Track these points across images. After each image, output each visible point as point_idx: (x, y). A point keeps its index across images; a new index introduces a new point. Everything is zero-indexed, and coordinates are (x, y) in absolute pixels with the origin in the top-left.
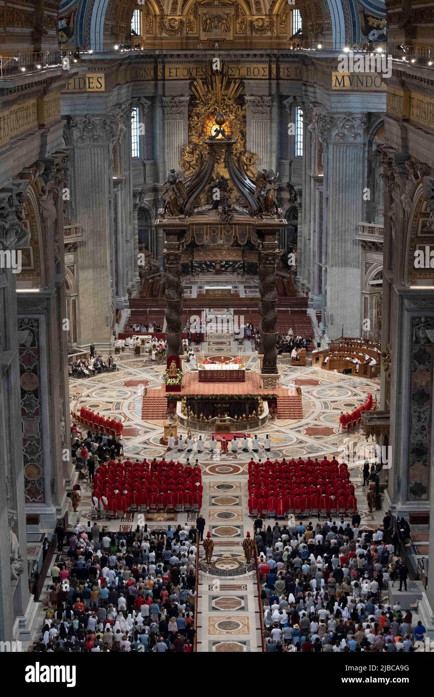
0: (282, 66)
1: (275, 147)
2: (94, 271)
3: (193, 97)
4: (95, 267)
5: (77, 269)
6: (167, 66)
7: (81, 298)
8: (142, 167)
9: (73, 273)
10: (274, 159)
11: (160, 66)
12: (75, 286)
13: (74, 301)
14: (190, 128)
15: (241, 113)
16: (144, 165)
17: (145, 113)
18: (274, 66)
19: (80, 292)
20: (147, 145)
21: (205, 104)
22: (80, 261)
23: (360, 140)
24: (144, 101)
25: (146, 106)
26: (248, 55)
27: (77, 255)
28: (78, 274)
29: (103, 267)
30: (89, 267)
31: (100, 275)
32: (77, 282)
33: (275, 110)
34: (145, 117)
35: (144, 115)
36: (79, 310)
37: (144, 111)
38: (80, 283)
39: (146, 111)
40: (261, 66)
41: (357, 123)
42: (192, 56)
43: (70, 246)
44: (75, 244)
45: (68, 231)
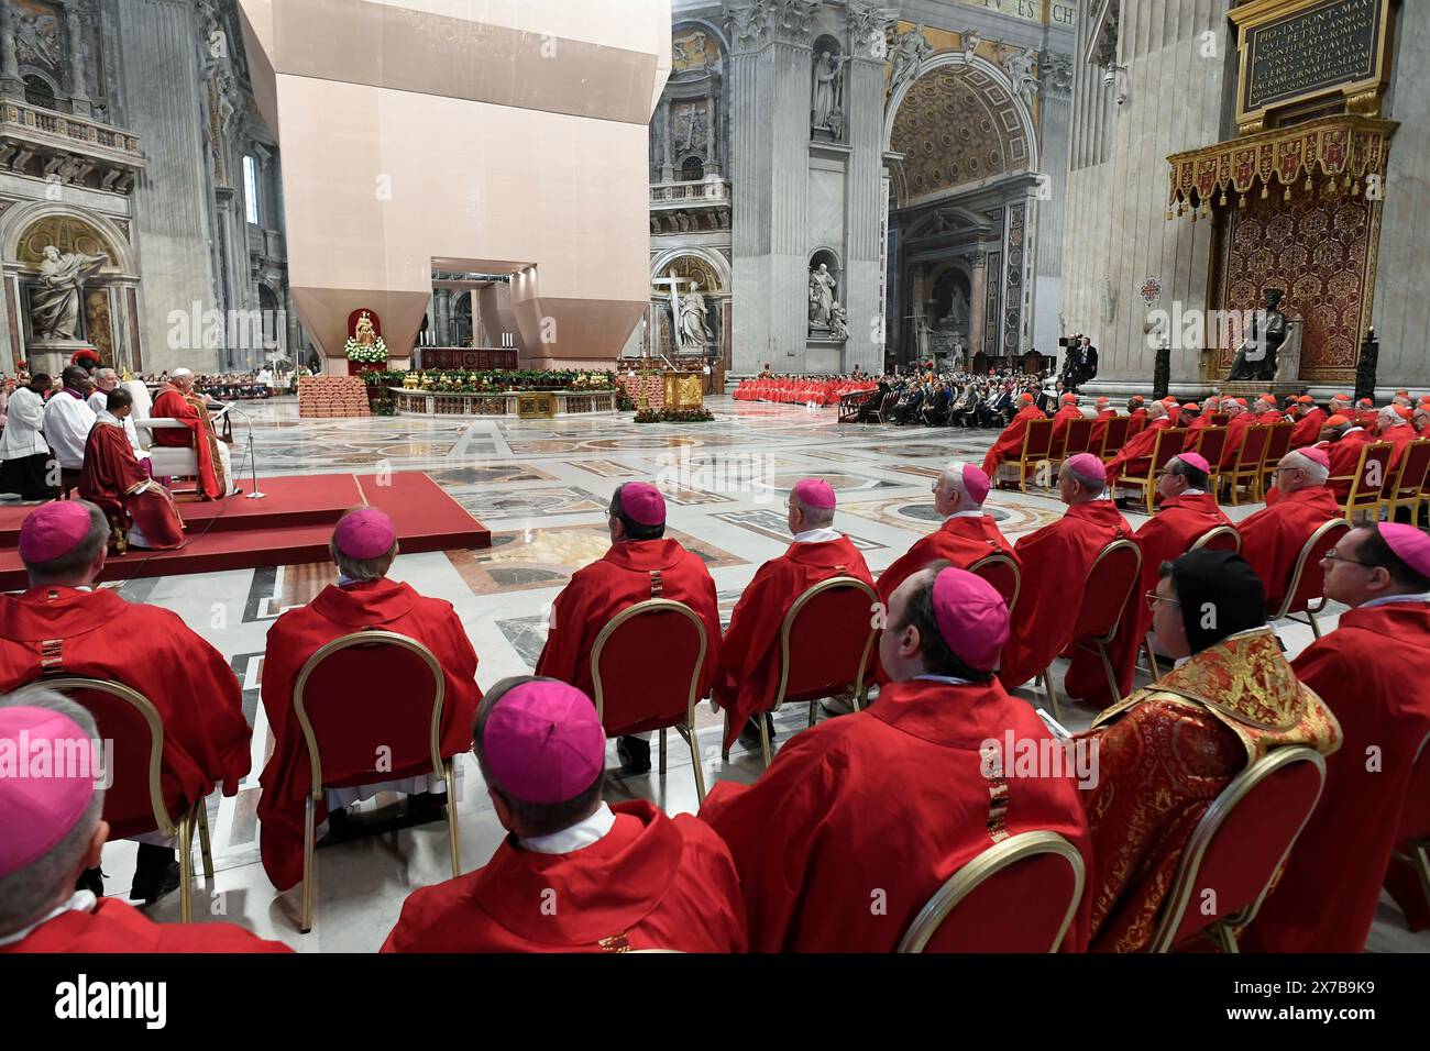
2: (174, 242)
4: (174, 233)
5: (136, 230)
7: (146, 283)
8: (262, 237)
9: (127, 237)
12: (132, 261)
13: (132, 293)
16: (265, 235)
17: (264, 167)
19: (144, 275)
20: (268, 211)
22: (140, 214)
24: (260, 149)
25: (264, 158)
27: (133, 202)
28: (137, 239)
29: (193, 234)
30: (161, 232)
31: (189, 249)
32: (137, 254)
34: (263, 174)
35: (261, 170)
36: (144, 308)
37: (260, 165)
38: (144, 258)
39: (265, 165)
43: (114, 174)
44: (125, 170)
45: (107, 138)
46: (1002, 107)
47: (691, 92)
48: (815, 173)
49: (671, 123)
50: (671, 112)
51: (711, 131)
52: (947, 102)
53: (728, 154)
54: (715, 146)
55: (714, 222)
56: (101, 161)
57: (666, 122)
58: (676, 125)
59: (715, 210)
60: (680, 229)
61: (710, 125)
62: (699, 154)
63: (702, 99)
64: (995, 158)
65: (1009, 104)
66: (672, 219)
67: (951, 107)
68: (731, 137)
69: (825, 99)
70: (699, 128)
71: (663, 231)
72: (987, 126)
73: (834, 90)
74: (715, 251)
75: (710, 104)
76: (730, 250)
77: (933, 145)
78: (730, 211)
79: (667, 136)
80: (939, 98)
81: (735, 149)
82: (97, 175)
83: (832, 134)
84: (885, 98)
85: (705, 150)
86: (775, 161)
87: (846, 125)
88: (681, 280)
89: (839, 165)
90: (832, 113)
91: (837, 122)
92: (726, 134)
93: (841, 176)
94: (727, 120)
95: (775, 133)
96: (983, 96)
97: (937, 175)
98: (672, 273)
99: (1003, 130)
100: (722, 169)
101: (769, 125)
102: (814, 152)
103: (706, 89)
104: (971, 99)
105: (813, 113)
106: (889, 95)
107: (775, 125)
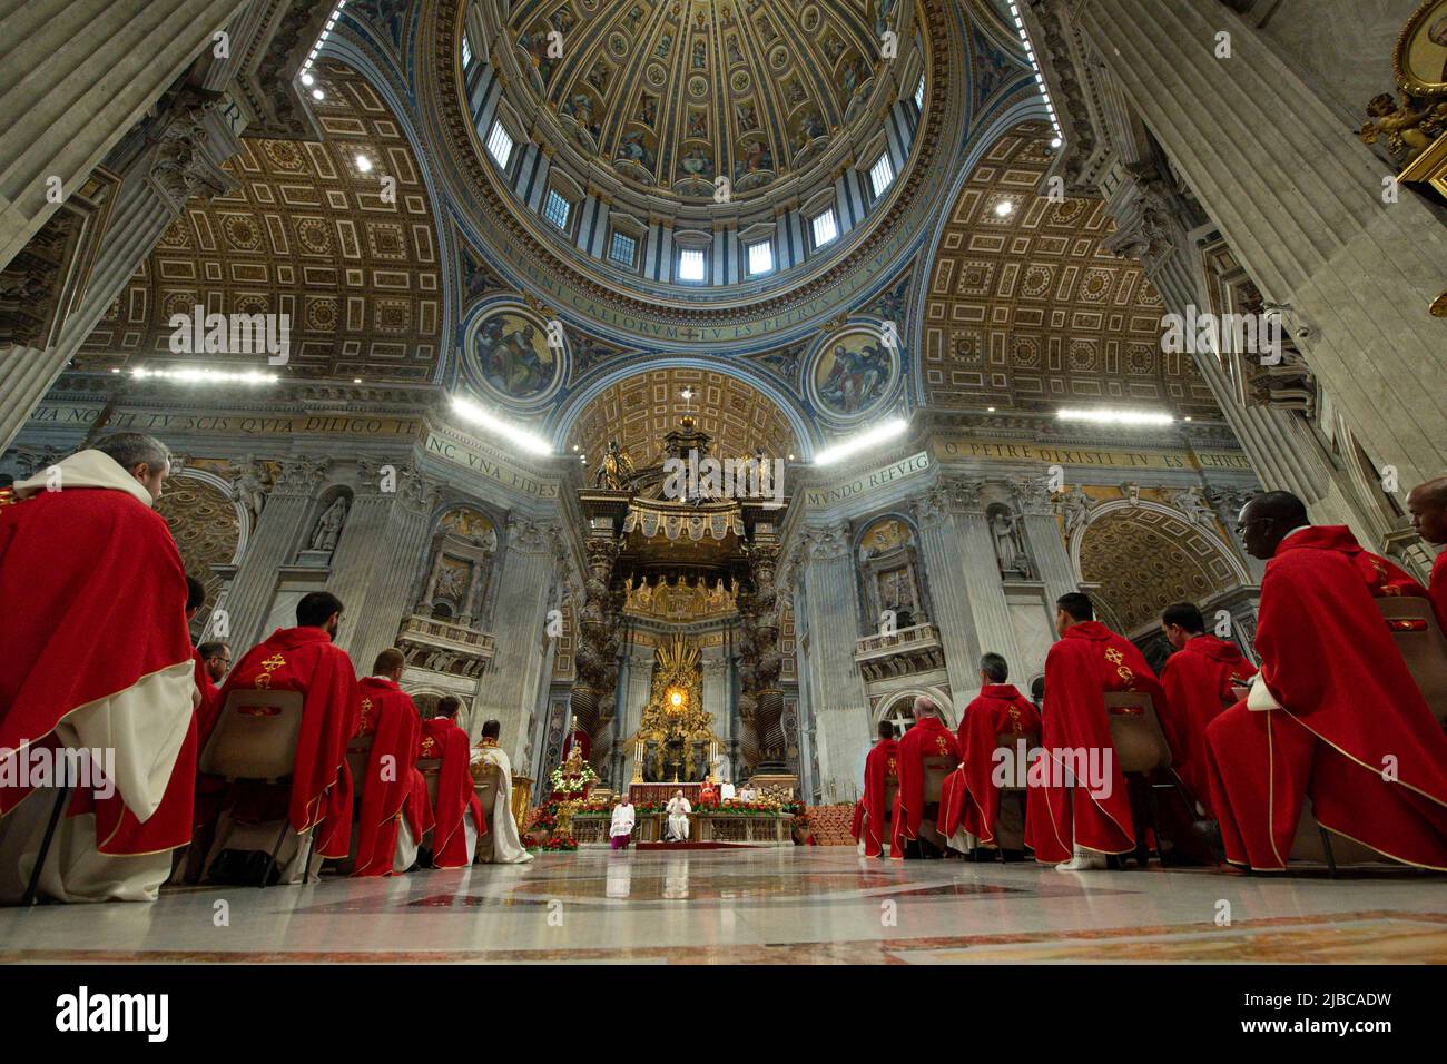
0: (734, 632)
1: (728, 705)
3: (657, 665)
5: (476, 704)
6: (637, 632)
9: (470, 709)
10: (728, 717)
11: (630, 631)
14: (653, 692)
15: (698, 680)
18: (727, 633)
21: (667, 672)
22: (482, 691)
23: (843, 551)
26: (706, 625)
27: (480, 684)
33: (728, 671)
40: (715, 634)
41: (838, 535)
42: (658, 625)
43: (471, 663)
44: (478, 659)
45: (472, 639)
46: (1187, 537)
47: (895, 563)
48: (1014, 608)
49: (880, 588)
50: (879, 580)
51: (913, 589)
52: (1130, 544)
53: (932, 604)
54: (919, 600)
55: (929, 662)
56: (464, 653)
57: (876, 588)
58: (886, 589)
59: (927, 652)
60: (900, 673)
61: (912, 583)
62: (908, 609)
63: (903, 567)
64: (1200, 581)
65: (1192, 533)
66: (891, 664)
67: (1135, 548)
68: (931, 590)
69: (1008, 550)
70: (903, 588)
71: (884, 676)
72: (1179, 557)
73: (1014, 542)
74: (934, 689)
75: (910, 568)
76: (948, 687)
77: (1132, 583)
78: (941, 651)
79: (878, 599)
80: (1121, 542)
81: (936, 599)
82: (459, 665)
83: (1022, 575)
84: (1065, 542)
85: (912, 605)
86: (973, 601)
87: (1033, 565)
88: (908, 721)
89: (1037, 599)
90: (1017, 558)
91: (1023, 565)
92: (927, 589)
93: (1041, 609)
94: (926, 577)
95: (967, 577)
96: (1162, 531)
97: (1147, 609)
98: (899, 715)
99: (1197, 556)
100: (927, 615)
101: (960, 572)
102: (1007, 591)
103: (905, 559)
104: (1152, 537)
105: (999, 561)
106: (1067, 539)
107: (965, 571)
